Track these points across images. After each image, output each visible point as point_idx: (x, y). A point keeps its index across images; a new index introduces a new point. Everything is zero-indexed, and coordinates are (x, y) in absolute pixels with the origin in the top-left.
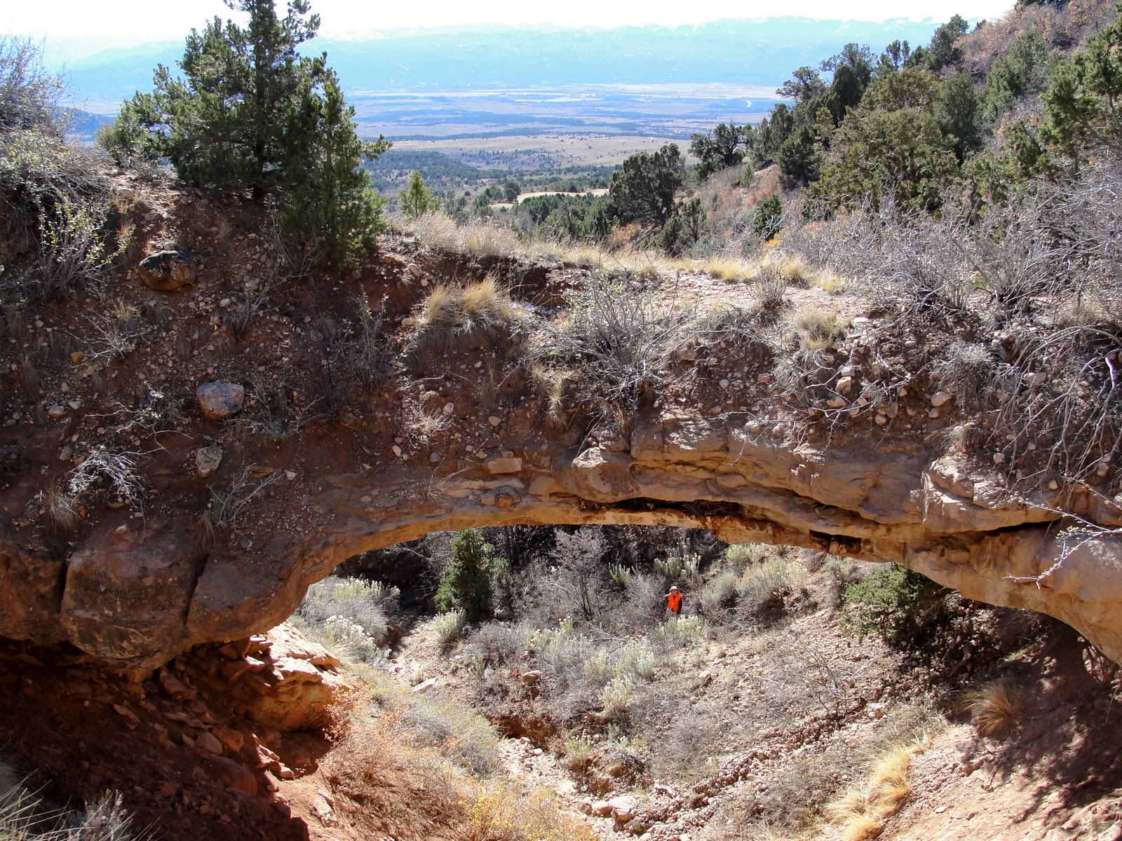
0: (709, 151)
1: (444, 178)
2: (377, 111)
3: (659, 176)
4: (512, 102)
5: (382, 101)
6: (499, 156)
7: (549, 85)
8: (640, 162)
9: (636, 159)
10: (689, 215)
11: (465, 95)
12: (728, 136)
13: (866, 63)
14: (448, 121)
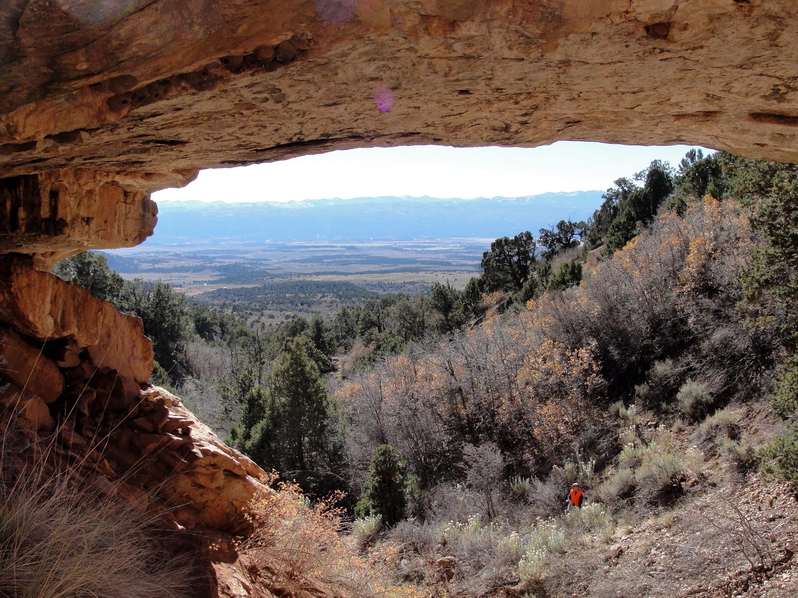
0: (553, 241)
1: (353, 299)
2: (307, 256)
3: (518, 254)
4: (401, 250)
5: (310, 249)
6: (392, 286)
7: (427, 239)
8: (503, 243)
9: (501, 241)
10: (543, 276)
11: (369, 245)
12: (566, 228)
13: (668, 174)
14: (356, 262)
